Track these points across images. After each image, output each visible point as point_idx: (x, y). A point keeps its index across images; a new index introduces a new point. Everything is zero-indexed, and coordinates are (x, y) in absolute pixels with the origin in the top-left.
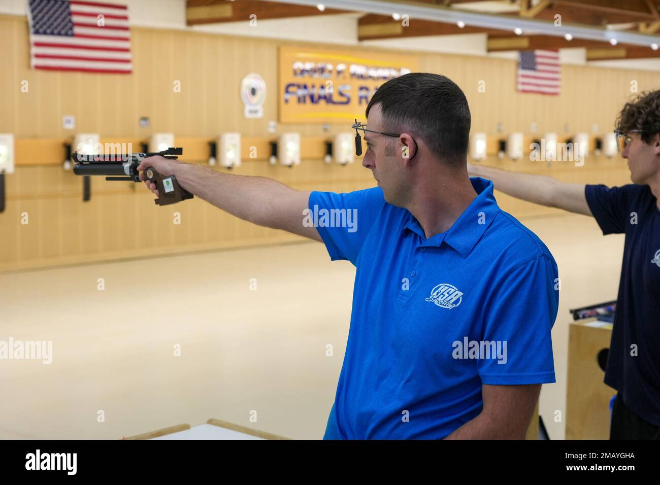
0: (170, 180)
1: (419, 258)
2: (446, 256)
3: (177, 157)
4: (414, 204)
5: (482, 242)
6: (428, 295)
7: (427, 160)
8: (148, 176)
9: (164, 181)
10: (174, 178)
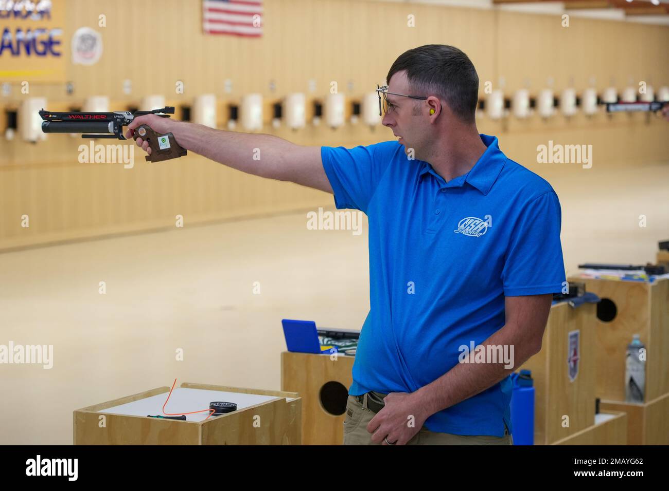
0: (166, 138)
1: (442, 198)
2: (468, 195)
3: (170, 116)
4: (437, 156)
5: (499, 182)
6: (456, 228)
7: (449, 119)
8: (140, 133)
9: (160, 139)
10: (171, 136)
